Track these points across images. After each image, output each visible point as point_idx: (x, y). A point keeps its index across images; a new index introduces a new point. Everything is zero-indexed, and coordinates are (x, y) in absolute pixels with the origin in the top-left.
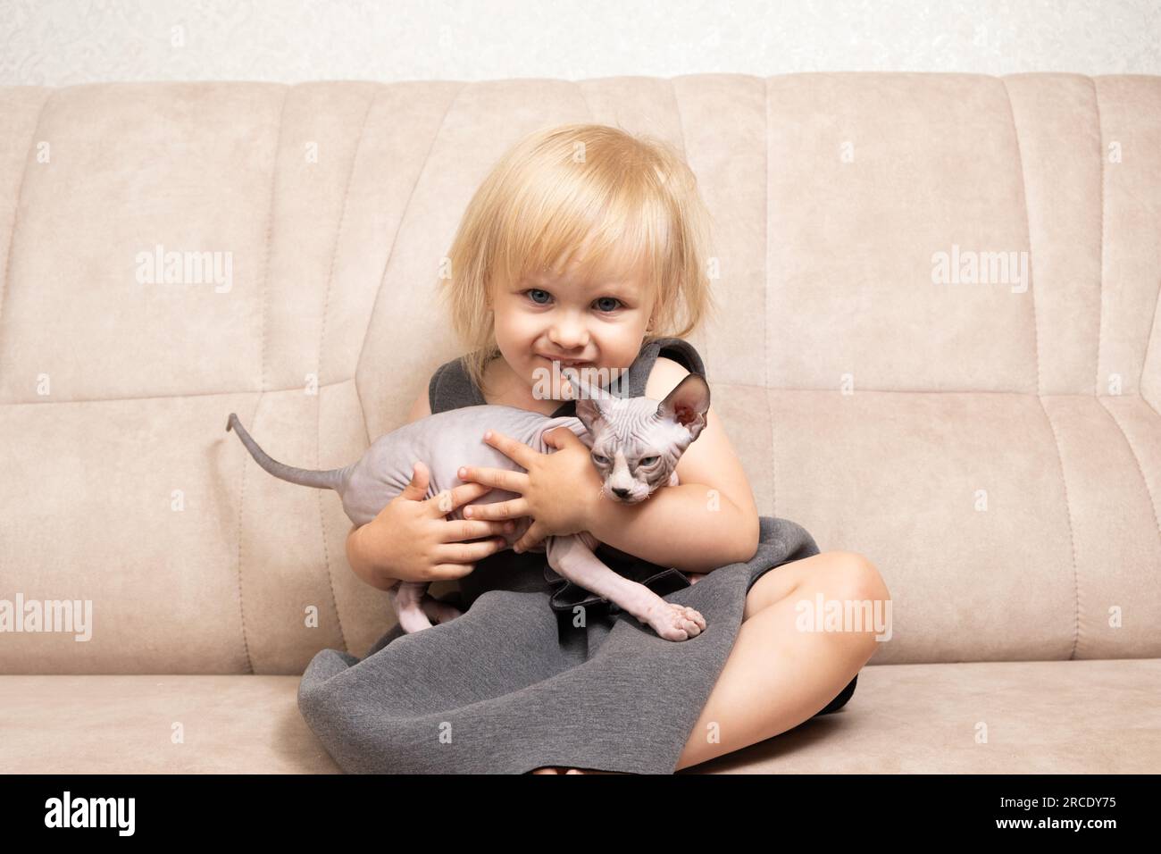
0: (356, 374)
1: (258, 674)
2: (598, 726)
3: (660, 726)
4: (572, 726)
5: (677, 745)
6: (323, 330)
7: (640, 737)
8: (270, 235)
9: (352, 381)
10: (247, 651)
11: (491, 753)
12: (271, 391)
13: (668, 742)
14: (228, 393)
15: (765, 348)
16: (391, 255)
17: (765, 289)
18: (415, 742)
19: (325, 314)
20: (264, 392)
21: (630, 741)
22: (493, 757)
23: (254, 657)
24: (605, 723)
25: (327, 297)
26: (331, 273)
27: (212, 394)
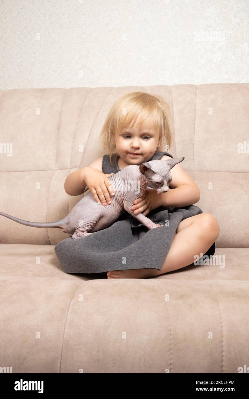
0: (80, 165)
1: (52, 245)
2: (140, 255)
3: (157, 255)
4: (132, 256)
5: (163, 260)
6: (72, 154)
7: (152, 258)
8: (59, 128)
9: (79, 167)
10: (49, 239)
11: (109, 263)
12: (58, 170)
13: (160, 259)
14: (47, 170)
15: (194, 160)
16: (90, 133)
17: (194, 143)
18: (89, 258)
19: (72, 149)
20: (56, 170)
21: (149, 259)
22: (110, 263)
23: (50, 241)
24: (142, 254)
25: (73, 145)
26: (74, 138)
27: (42, 170)
